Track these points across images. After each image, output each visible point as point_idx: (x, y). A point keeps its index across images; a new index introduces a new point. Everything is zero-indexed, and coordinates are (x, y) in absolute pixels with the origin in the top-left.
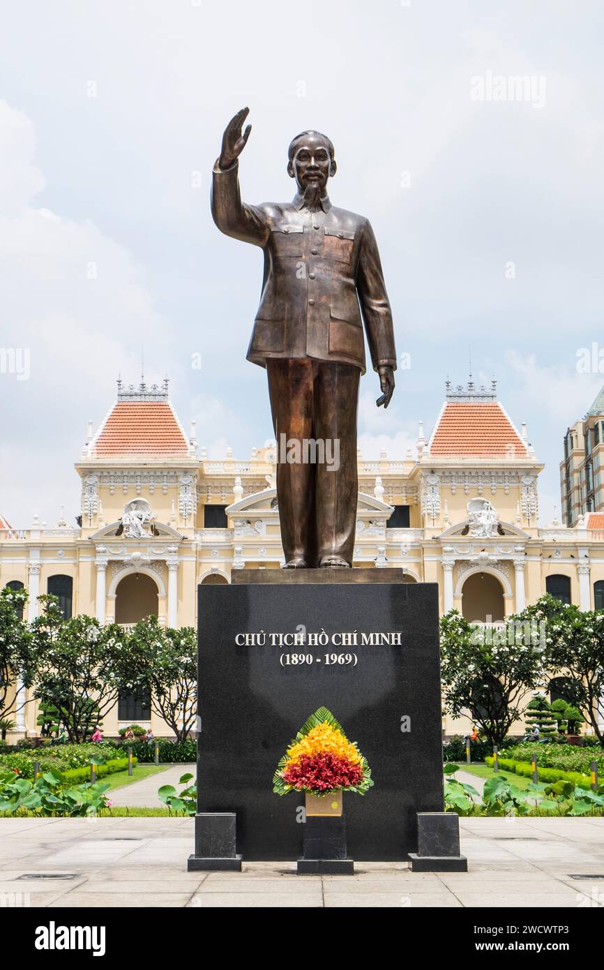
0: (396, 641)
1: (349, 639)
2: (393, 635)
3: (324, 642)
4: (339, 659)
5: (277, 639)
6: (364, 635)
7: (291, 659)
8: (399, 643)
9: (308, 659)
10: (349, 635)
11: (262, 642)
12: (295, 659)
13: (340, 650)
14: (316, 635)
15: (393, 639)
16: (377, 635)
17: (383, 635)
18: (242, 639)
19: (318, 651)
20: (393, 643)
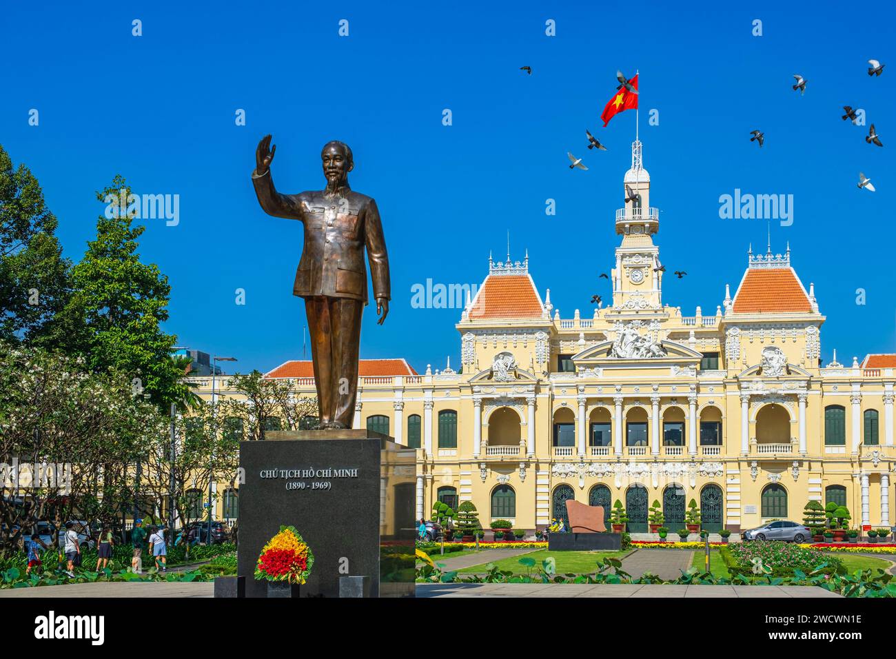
0: (354, 474)
1: (326, 473)
2: (352, 471)
3: (311, 475)
4: (319, 485)
5: (284, 473)
6: (335, 471)
7: (292, 486)
8: (356, 476)
9: (301, 485)
10: (327, 471)
11: (275, 475)
12: (295, 485)
13: (321, 479)
14: (307, 471)
15: (352, 473)
16: (343, 471)
17: (346, 471)
18: (264, 474)
19: (308, 480)
20: (352, 476)
